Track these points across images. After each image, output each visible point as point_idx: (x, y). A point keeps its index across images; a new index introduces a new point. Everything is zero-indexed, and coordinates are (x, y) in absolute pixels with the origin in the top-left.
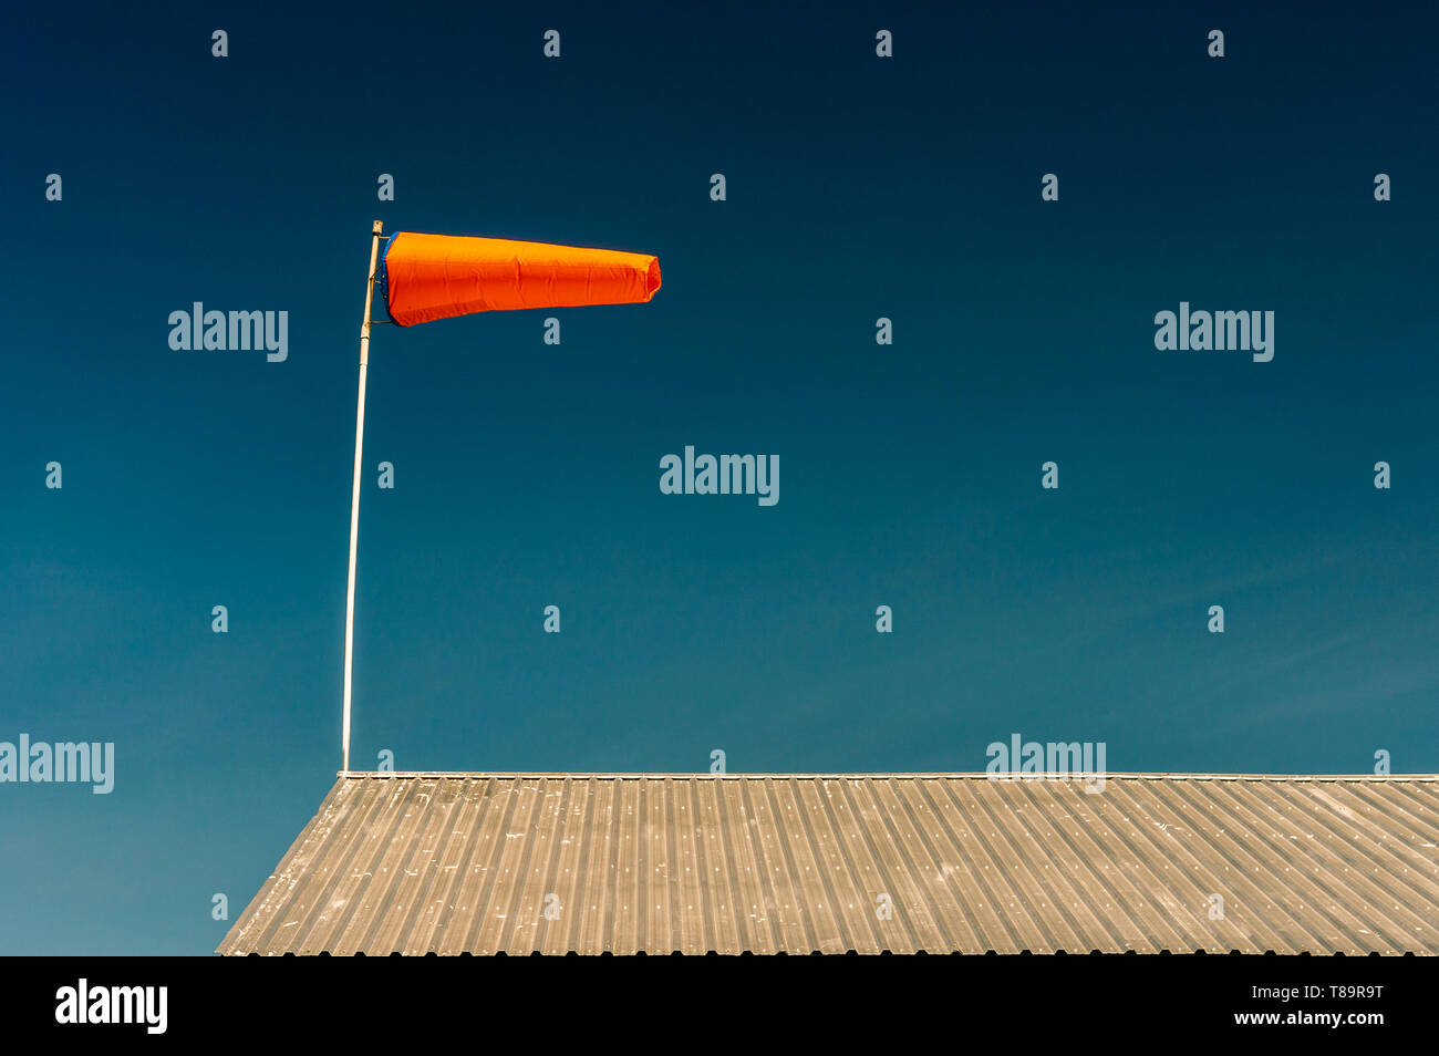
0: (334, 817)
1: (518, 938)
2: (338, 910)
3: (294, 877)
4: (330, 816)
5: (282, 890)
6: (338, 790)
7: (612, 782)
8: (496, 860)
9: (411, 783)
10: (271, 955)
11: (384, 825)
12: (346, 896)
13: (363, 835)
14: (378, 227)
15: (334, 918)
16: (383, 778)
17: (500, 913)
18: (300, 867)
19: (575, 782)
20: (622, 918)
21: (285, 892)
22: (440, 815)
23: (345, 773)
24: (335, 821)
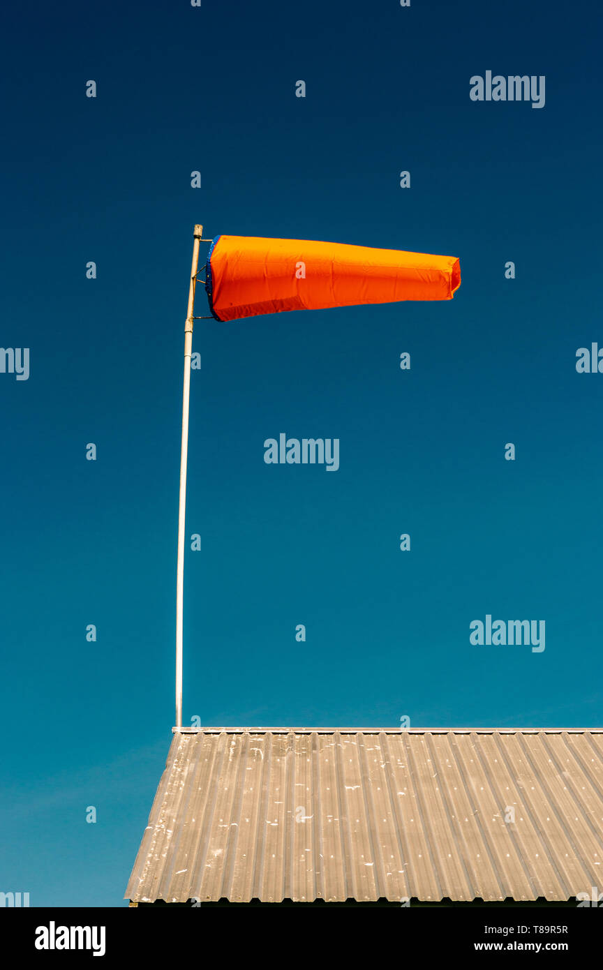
0: (182, 771)
1: (391, 885)
2: (219, 858)
3: (168, 827)
4: (179, 770)
5: (161, 839)
6: (178, 746)
7: (423, 737)
8: (343, 812)
9: (240, 737)
10: (174, 901)
11: (230, 777)
12: (221, 846)
13: (214, 786)
14: (198, 230)
15: (218, 866)
16: (214, 733)
17: (366, 860)
18: (170, 818)
19: (388, 736)
20: (477, 865)
21: (164, 843)
22: (278, 768)
23: (178, 729)
24: (185, 774)
